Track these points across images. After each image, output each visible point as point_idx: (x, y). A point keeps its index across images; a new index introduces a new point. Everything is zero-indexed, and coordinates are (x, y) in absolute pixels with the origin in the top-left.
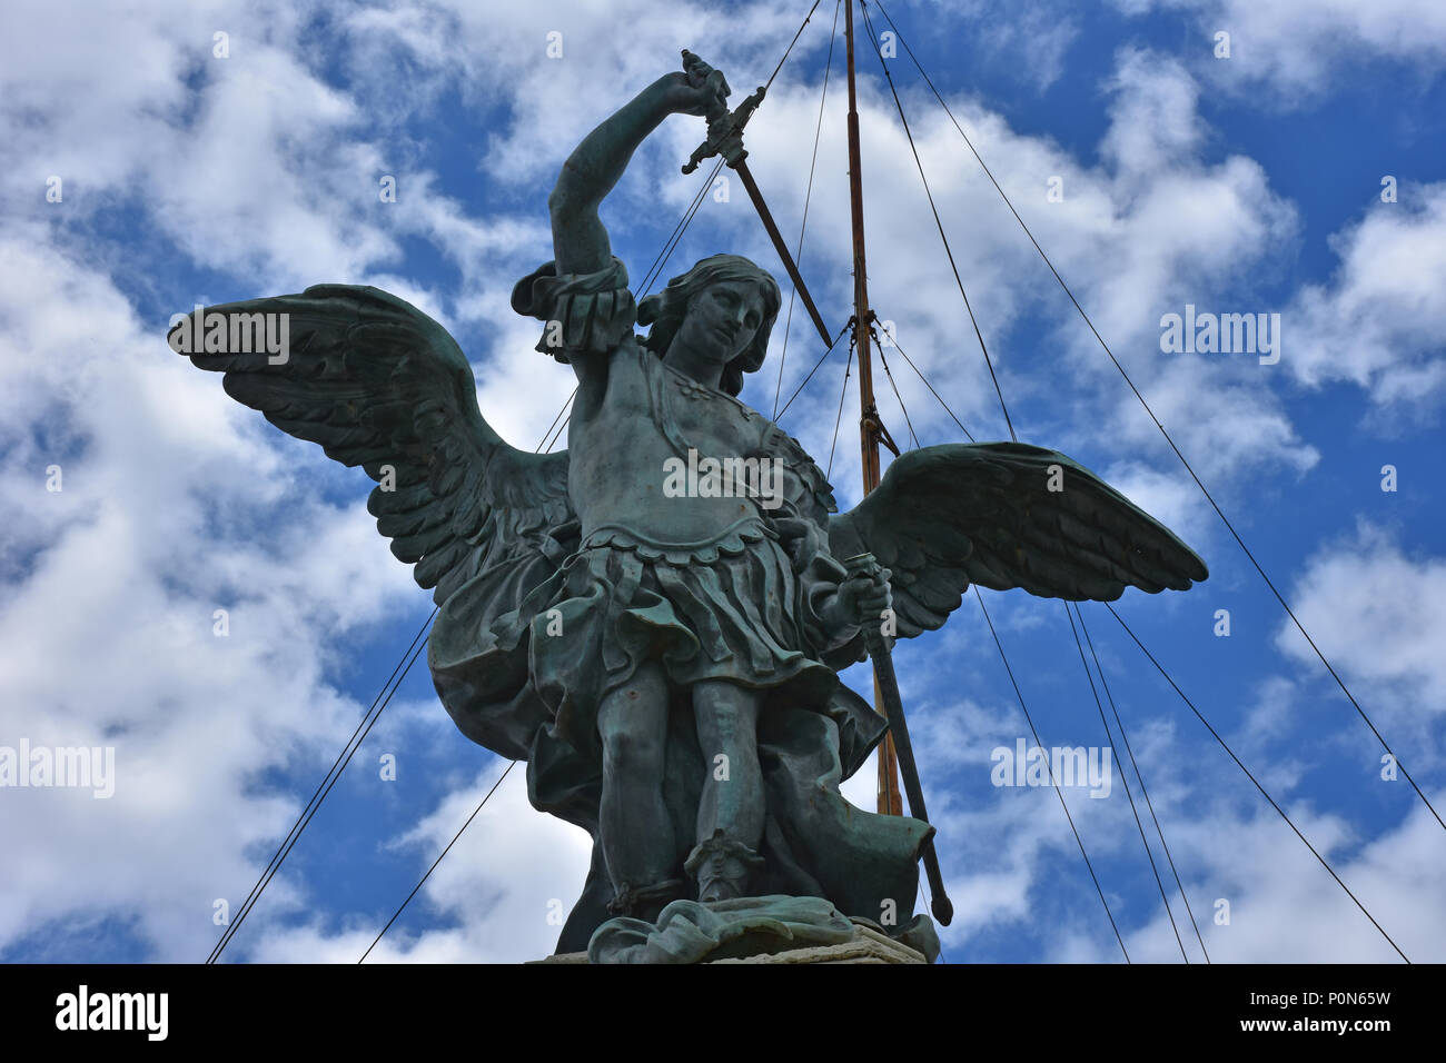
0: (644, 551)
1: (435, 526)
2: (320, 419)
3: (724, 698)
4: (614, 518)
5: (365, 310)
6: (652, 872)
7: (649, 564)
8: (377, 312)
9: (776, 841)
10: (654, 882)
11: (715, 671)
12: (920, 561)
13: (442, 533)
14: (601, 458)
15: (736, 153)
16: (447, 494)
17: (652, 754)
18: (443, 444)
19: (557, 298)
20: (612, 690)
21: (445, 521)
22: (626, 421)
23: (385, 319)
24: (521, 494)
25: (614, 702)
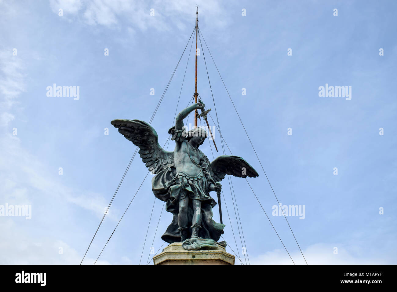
0: (187, 177)
1: (149, 158)
2: (133, 138)
3: (197, 202)
4: (182, 171)
5: (143, 125)
6: (185, 226)
7: (188, 180)
8: (145, 126)
9: (203, 224)
10: (185, 227)
11: (196, 198)
12: (219, 171)
13: (150, 159)
14: (180, 160)
15: (206, 118)
16: (151, 153)
17: (186, 210)
18: (152, 146)
19: (175, 133)
20: (182, 199)
21: (151, 157)
22: (184, 154)
23: (146, 127)
24: (164, 157)
25: (182, 201)
